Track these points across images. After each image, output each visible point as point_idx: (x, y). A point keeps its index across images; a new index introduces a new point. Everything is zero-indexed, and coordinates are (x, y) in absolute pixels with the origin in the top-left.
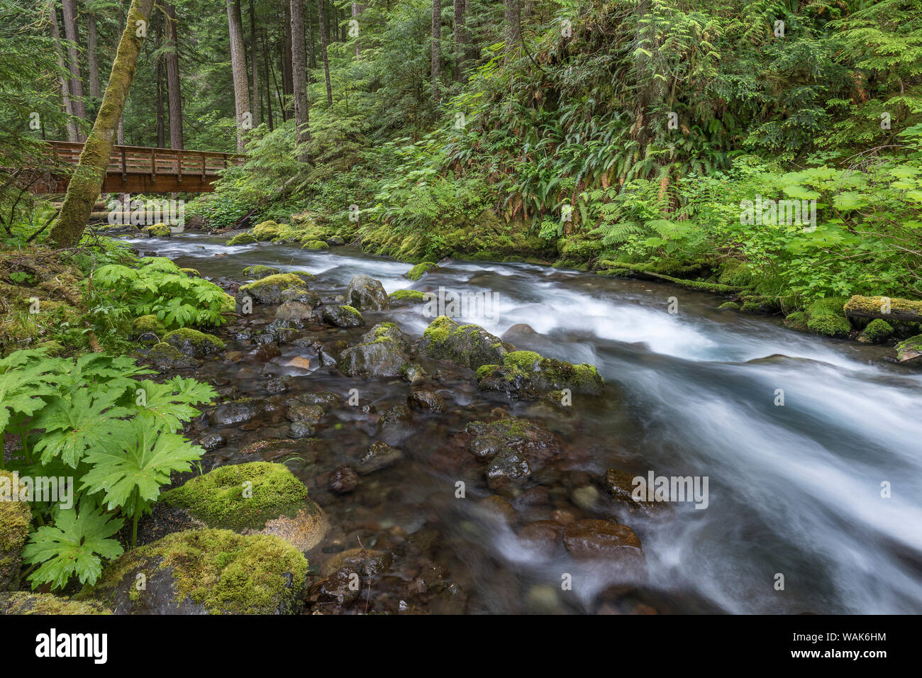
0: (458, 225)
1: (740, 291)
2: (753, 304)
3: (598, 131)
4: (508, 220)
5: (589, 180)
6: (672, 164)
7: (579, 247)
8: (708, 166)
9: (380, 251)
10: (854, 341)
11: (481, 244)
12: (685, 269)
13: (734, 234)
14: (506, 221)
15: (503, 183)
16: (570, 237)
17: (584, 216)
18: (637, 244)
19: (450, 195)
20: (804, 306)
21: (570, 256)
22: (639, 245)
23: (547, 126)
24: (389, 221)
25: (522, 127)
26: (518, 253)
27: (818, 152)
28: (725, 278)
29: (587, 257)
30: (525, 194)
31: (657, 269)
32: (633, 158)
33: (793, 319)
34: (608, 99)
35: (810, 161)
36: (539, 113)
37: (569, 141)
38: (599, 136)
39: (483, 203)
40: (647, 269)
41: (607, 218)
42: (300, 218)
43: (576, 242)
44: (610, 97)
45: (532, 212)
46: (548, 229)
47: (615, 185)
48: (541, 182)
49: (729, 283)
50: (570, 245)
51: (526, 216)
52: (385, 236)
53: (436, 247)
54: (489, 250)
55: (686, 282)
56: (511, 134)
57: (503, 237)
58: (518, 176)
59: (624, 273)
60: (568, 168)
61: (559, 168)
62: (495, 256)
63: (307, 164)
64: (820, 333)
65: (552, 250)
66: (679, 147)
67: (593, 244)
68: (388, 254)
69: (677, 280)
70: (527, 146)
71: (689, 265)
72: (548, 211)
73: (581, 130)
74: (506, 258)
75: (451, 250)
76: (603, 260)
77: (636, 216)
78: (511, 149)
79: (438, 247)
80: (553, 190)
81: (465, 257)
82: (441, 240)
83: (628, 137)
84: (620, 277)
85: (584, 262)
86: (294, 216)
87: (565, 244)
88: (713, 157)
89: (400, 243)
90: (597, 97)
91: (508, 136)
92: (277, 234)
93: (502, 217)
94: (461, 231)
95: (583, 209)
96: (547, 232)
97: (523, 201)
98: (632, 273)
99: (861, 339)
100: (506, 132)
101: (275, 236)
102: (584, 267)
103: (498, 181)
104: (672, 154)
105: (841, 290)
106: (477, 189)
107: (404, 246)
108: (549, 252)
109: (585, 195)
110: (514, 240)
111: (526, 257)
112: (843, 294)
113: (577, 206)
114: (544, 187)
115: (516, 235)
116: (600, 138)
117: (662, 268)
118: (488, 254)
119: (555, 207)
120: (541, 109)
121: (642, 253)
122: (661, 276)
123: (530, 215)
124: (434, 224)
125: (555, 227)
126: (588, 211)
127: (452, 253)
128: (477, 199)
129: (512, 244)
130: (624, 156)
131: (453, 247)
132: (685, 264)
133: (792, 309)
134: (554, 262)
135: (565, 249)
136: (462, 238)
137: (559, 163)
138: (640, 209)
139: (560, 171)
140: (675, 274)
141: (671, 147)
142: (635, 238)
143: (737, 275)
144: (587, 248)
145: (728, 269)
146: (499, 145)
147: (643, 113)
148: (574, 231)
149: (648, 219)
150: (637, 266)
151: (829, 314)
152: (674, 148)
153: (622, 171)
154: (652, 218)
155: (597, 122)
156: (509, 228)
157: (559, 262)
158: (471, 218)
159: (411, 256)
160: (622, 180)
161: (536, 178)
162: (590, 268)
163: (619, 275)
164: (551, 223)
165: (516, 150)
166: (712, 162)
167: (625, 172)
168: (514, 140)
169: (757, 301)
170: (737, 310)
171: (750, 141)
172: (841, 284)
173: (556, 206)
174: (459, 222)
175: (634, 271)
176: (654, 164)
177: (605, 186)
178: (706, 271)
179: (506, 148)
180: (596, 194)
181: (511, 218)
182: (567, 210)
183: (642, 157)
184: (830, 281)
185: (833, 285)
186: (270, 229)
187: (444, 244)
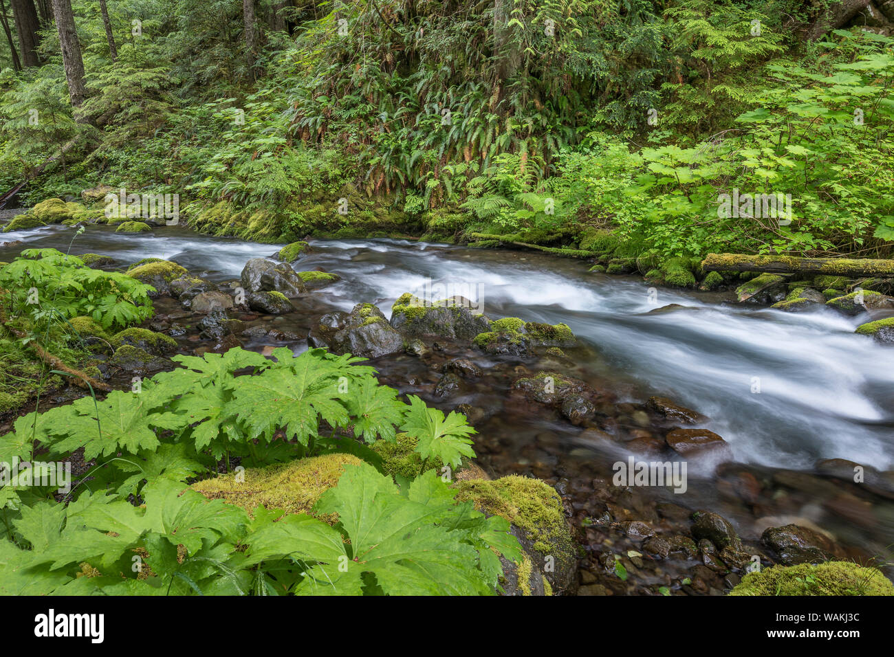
0: (317, 201)
1: (599, 255)
2: (616, 266)
3: (457, 102)
4: (370, 195)
5: (452, 152)
6: (528, 139)
7: (445, 221)
8: (560, 141)
9: (221, 232)
10: (697, 290)
11: (344, 221)
12: (549, 238)
13: (606, 205)
14: (368, 196)
15: (363, 154)
16: (436, 211)
17: (450, 189)
18: (509, 216)
19: (304, 167)
20: (659, 265)
21: (437, 229)
22: (510, 217)
23: (402, 93)
24: (228, 197)
25: (376, 94)
26: (381, 228)
27: (655, 131)
28: (585, 244)
29: (452, 231)
30: (387, 167)
31: (525, 239)
32: (494, 131)
33: (653, 276)
34: (461, 67)
35: (650, 139)
36: (393, 78)
37: (428, 111)
38: (457, 107)
39: (343, 177)
40: (516, 240)
41: (472, 191)
42: (96, 195)
43: (442, 216)
44: (463, 65)
45: (394, 185)
46: (413, 203)
47: (478, 158)
48: (403, 154)
49: (589, 249)
50: (436, 218)
51: (388, 190)
52: (226, 214)
53: (294, 225)
54: (352, 226)
55: (553, 249)
56: (365, 100)
57: (367, 213)
58: (378, 147)
59: (494, 243)
60: (429, 140)
61: (420, 140)
62: (359, 232)
63: (91, 126)
64: (675, 285)
65: (416, 224)
66: (536, 121)
67: (458, 217)
68: (232, 234)
69: (545, 249)
70: (384, 115)
71: (552, 234)
72: (410, 184)
73: (438, 100)
74: (370, 234)
75: (312, 227)
76: (470, 232)
77: (504, 190)
78: (366, 118)
79: (297, 225)
80: (415, 163)
81: (328, 235)
82: (301, 218)
83: (486, 109)
84: (490, 248)
85: (450, 235)
86: (88, 193)
87: (431, 218)
88: (564, 132)
89: (245, 222)
90: (451, 64)
91: (362, 102)
92: (69, 214)
93: (364, 191)
94: (320, 207)
95: (448, 183)
96: (413, 206)
97: (385, 174)
98: (501, 244)
99: (703, 288)
100: (359, 98)
101: (66, 218)
102: (451, 239)
103: (358, 152)
104: (530, 128)
105: (695, 250)
106: (334, 161)
107: (252, 225)
108: (414, 227)
109: (450, 168)
110: (376, 215)
111: (389, 232)
112: (695, 253)
113: (441, 179)
114: (407, 160)
115: (379, 210)
116: (459, 109)
117: (529, 238)
118: (351, 230)
119: (418, 181)
120: (395, 73)
121: (513, 224)
122: (529, 245)
123: (393, 190)
124: (289, 199)
125: (420, 201)
126: (453, 184)
127: (312, 231)
128: (337, 172)
129: (375, 219)
130: (484, 129)
131: (313, 224)
132: (550, 233)
133: (648, 268)
134: (420, 236)
135: (432, 223)
136: (323, 214)
137: (419, 135)
138: (507, 183)
139: (422, 143)
140: (540, 243)
141: (529, 122)
142: (506, 211)
143: (597, 241)
144: (454, 222)
145: (587, 237)
146: (353, 112)
147: (501, 85)
148: (439, 204)
149: (517, 192)
150: (505, 237)
151: (681, 271)
152: (532, 123)
153: (485, 144)
154: (521, 191)
155: (454, 92)
156: (372, 203)
157: (425, 236)
158: (332, 192)
159: (265, 235)
160: (484, 154)
161: (397, 150)
162: (457, 241)
163: (490, 246)
164: (416, 196)
165: (372, 119)
166: (563, 137)
167: (487, 145)
168: (369, 107)
169: (619, 263)
170: (604, 272)
171: (598, 118)
172: (695, 245)
173: (420, 180)
174: (317, 197)
175: (504, 242)
176: (513, 138)
177: (467, 159)
178: (567, 239)
179: (360, 116)
180: (461, 168)
181: (373, 192)
182: (432, 184)
183: (503, 130)
184: (685, 244)
185: (688, 247)
186: (57, 209)
187: (303, 222)
